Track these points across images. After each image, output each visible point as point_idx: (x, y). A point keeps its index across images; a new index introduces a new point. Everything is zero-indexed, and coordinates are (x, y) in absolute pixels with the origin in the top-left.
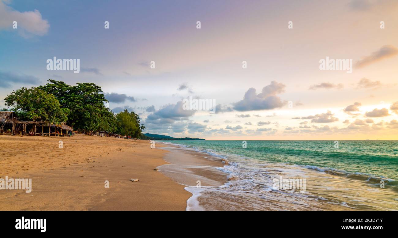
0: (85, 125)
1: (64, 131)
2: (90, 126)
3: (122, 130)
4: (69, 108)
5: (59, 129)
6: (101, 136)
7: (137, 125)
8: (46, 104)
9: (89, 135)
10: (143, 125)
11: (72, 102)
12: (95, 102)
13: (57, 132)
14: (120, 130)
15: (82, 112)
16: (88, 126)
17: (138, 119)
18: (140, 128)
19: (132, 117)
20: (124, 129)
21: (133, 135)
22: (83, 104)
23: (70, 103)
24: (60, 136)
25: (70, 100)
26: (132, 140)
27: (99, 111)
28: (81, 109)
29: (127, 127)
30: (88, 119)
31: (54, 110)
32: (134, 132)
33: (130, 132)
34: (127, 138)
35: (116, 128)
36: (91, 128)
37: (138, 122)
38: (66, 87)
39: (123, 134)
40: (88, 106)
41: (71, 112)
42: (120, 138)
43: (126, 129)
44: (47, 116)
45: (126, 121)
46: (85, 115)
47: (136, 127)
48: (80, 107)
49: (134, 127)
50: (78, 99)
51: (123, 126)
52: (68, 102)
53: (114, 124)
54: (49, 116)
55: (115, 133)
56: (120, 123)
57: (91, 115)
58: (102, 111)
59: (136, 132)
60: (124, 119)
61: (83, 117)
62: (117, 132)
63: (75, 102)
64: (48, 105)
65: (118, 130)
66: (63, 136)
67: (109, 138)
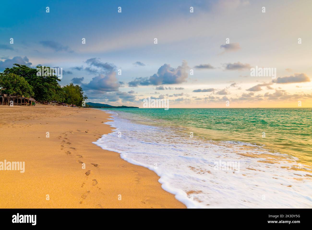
0: (44, 97)
1: (30, 102)
2: (47, 98)
3: (69, 100)
4: (32, 85)
5: (27, 101)
6: (53, 105)
7: (81, 96)
8: (21, 84)
9: (45, 104)
10: (86, 96)
11: (33, 81)
12: (51, 81)
13: (26, 103)
14: (67, 100)
15: (41, 88)
16: (46, 98)
17: (81, 91)
18: (83, 98)
19: (77, 90)
20: (71, 99)
21: (78, 104)
22: (42, 82)
23: (32, 81)
24: (28, 105)
25: (32, 80)
26: (76, 108)
27: (54, 88)
28: (40, 86)
29: (73, 98)
30: (45, 93)
31: (26, 88)
32: (78, 102)
33: (76, 102)
34: (73, 106)
35: (64, 99)
36: (48, 99)
37: (82, 94)
38: (28, 69)
39: (69, 104)
40: (46, 84)
41: (33, 88)
42: (68, 106)
43: (73, 100)
44: (21, 92)
45: (72, 93)
46: (44, 90)
47: (80, 98)
48: (40, 85)
49: (79, 98)
50: (38, 79)
51: (70, 97)
52: (31, 81)
53: (63, 96)
54: (22, 92)
55: (64, 102)
56: (68, 95)
57: (48, 90)
58: (56, 87)
59: (80, 101)
60: (70, 92)
61: (42, 91)
62: (65, 102)
63: (36, 81)
64: (22, 85)
65: (66, 100)
66: (29, 105)
67: (59, 106)
